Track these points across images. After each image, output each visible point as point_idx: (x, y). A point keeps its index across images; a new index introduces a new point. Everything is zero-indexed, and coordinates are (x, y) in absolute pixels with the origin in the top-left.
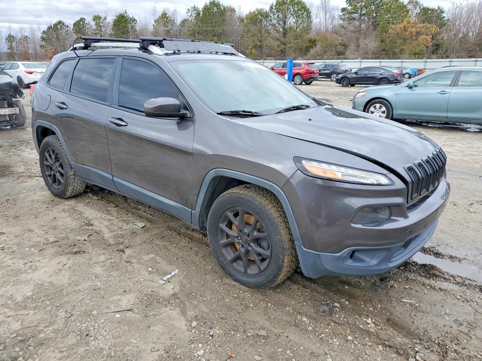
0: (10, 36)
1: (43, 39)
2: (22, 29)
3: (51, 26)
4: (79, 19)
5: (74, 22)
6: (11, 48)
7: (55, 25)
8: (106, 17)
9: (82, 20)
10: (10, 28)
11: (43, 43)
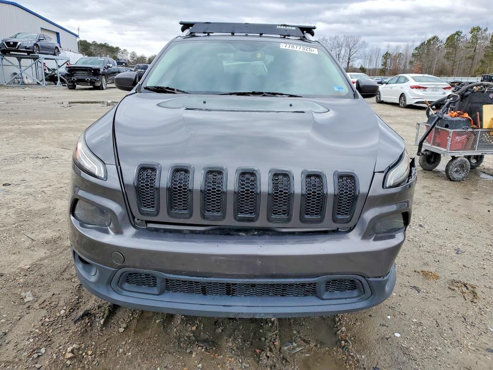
0: (387, 54)
1: (414, 55)
2: (397, 47)
3: (424, 42)
4: (455, 32)
5: (448, 36)
6: (385, 64)
7: (429, 41)
8: (487, 28)
9: (458, 33)
10: (388, 46)
11: (413, 59)
